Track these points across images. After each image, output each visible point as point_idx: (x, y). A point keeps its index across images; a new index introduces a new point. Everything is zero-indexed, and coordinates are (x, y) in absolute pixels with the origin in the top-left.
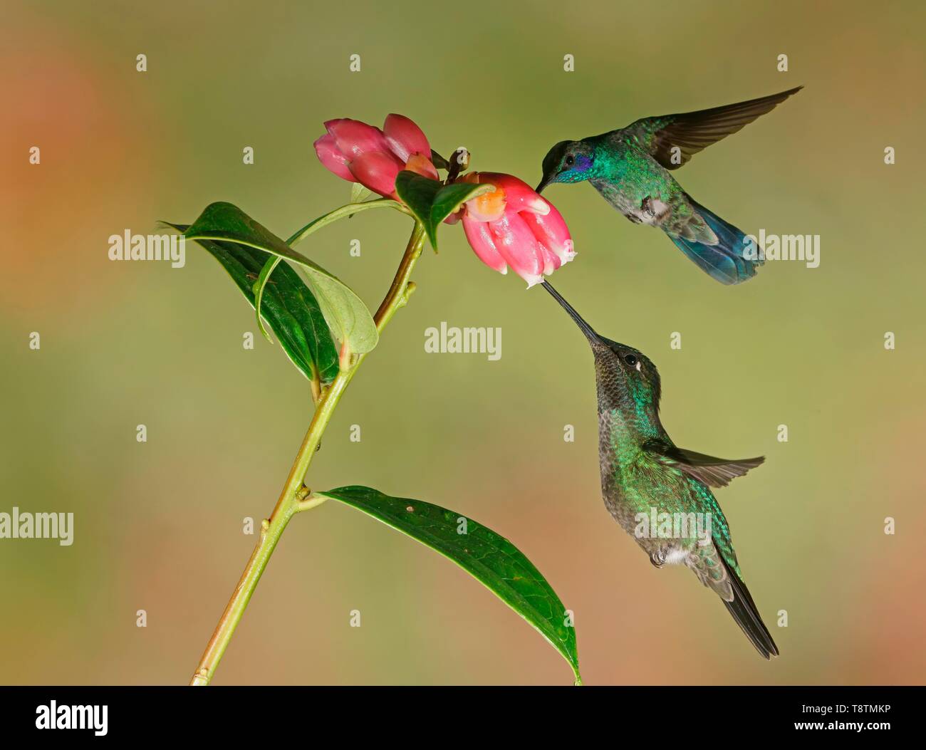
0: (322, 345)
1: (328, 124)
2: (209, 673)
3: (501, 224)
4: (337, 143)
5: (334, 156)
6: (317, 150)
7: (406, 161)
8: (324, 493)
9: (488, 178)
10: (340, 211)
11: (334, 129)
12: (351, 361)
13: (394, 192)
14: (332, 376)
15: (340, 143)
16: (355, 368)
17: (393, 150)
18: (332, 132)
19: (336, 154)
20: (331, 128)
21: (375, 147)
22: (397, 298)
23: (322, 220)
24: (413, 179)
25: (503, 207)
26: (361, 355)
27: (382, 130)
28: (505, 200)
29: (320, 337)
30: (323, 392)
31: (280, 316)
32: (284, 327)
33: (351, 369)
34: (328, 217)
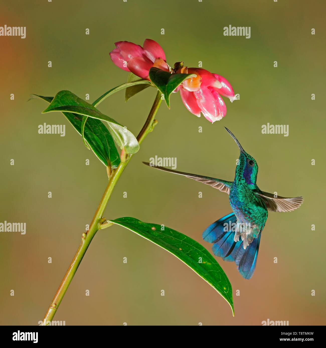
0: (111, 150)
1: (117, 44)
2: (56, 306)
3: (199, 92)
4: (121, 53)
5: (119, 59)
6: (111, 56)
7: (154, 62)
8: (112, 221)
9: (192, 70)
10: (122, 86)
11: (119, 46)
12: (126, 157)
13: (148, 76)
14: (117, 164)
15: (122, 53)
16: (128, 161)
17: (147, 57)
18: (119, 48)
19: (120, 58)
20: (118, 46)
21: (139, 55)
22: (148, 128)
23: (114, 90)
24: (158, 71)
25: (200, 84)
26: (131, 155)
27: (143, 47)
28: (201, 81)
29: (110, 146)
30: (113, 172)
31: (91, 136)
32: (93, 142)
33: (126, 161)
34: (116, 89)
